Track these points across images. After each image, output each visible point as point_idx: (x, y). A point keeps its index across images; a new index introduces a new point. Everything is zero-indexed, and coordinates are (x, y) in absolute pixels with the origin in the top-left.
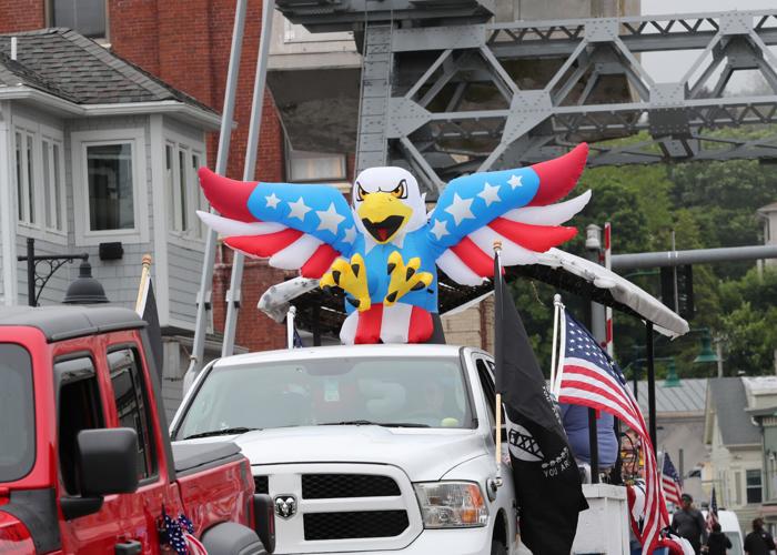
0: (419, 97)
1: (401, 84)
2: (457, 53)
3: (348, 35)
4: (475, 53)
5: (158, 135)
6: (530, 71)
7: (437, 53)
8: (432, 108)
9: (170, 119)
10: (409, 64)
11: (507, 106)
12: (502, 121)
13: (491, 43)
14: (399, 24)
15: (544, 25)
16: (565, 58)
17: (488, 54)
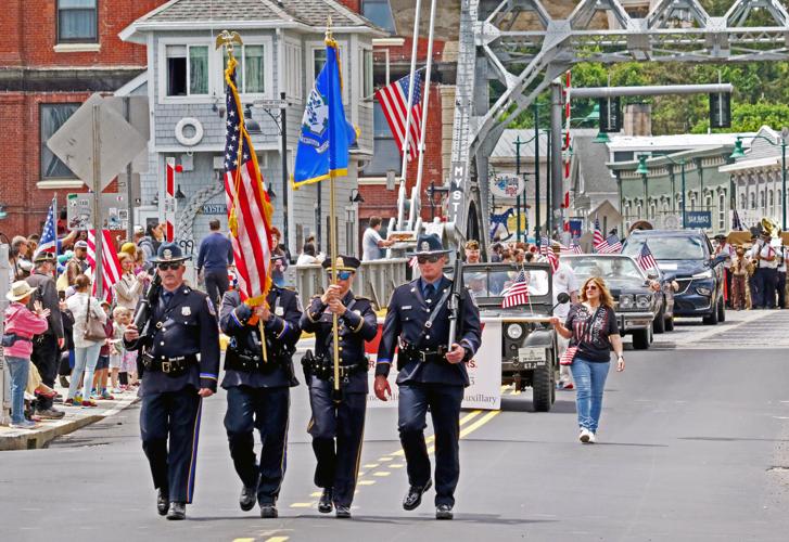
0: (494, 20)
8: (501, 26)
11: (544, 28)
12: (544, 38)
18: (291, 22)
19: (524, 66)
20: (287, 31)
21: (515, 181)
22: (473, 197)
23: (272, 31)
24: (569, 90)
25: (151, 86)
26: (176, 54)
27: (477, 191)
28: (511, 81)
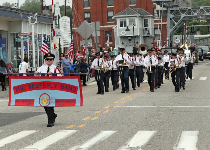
0: (173, 14)
1: (171, 13)
2: (176, 10)
3: (166, 8)
4: (178, 10)
5: (150, 18)
6: (183, 11)
7: (174, 10)
8: (174, 15)
9: (151, 17)
10: (172, 11)
11: (181, 15)
12: (181, 17)
13: (179, 9)
14: (171, 7)
15: (184, 8)
16: (186, 11)
17: (179, 10)
18: (140, 15)
19: (178, 21)
20: (139, 16)
21: (179, 40)
22: (171, 42)
23: (136, 16)
24: (186, 26)
25: (117, 27)
26: (121, 20)
27: (171, 41)
28: (176, 24)
